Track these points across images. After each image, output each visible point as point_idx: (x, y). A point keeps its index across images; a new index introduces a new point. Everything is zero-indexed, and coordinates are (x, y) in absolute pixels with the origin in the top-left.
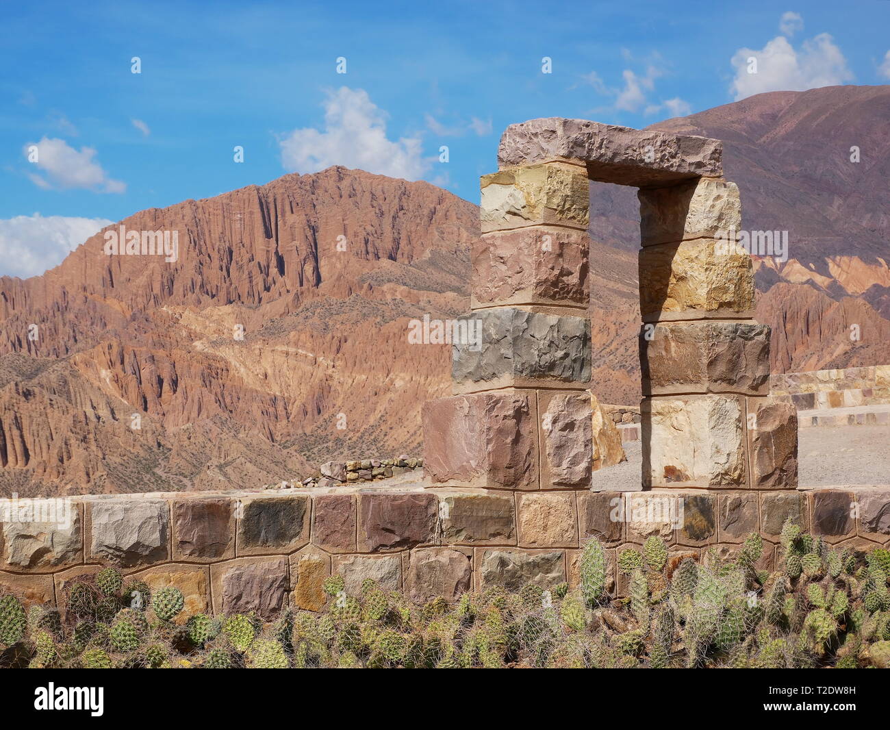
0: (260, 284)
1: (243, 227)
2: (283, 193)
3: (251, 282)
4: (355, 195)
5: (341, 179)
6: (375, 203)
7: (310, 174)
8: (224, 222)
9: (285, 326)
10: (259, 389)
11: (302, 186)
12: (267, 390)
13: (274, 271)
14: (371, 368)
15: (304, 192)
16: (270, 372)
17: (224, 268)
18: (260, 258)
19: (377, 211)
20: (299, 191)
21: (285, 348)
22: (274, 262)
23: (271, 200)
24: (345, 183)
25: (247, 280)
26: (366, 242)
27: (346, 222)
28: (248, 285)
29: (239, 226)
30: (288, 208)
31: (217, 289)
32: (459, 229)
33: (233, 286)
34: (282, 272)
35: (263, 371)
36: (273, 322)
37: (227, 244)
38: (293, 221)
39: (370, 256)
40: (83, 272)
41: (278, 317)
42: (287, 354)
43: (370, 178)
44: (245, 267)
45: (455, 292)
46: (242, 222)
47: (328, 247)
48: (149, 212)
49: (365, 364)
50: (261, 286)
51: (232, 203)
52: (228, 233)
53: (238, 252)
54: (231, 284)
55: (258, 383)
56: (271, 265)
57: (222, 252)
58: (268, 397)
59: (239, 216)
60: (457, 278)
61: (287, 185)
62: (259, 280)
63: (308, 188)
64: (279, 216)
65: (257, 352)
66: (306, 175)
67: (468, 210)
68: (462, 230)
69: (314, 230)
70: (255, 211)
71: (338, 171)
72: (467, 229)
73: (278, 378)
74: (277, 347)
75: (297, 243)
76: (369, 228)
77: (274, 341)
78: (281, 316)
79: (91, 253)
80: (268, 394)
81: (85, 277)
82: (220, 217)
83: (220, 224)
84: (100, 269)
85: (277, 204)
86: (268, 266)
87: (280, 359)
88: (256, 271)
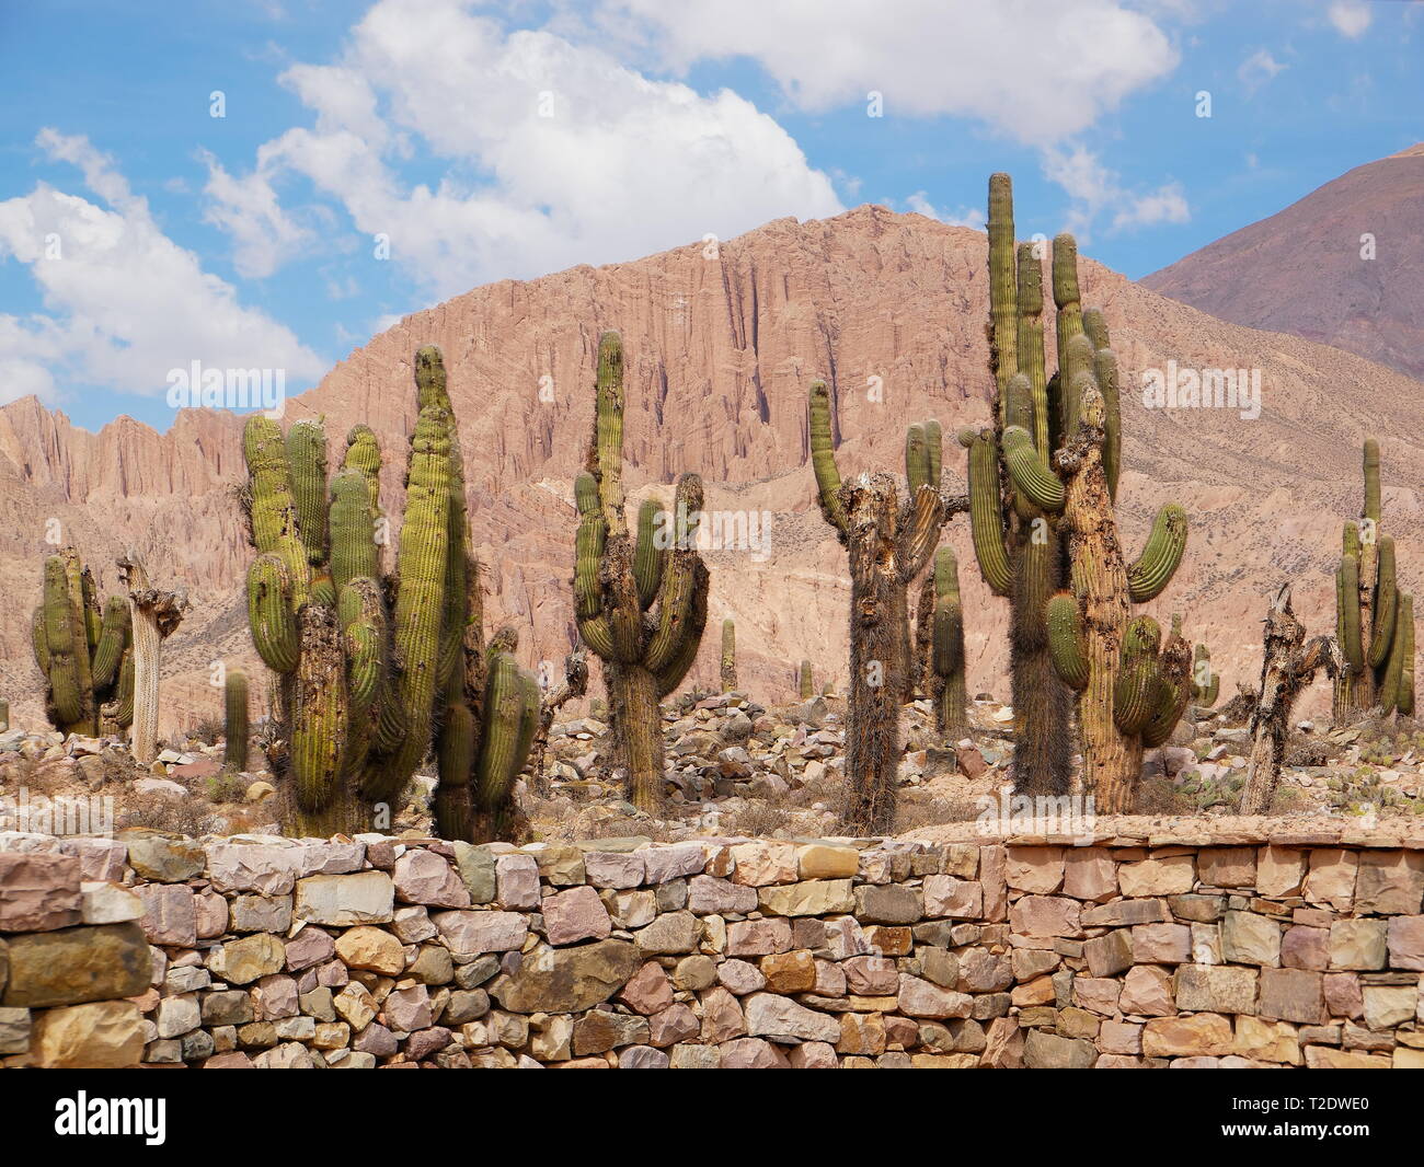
0: (726, 440)
1: (688, 322)
2: (771, 259)
3: (708, 435)
4: (909, 266)
5: (879, 232)
6: (952, 285)
7: (819, 219)
8: (651, 312)
9: (806, 529)
10: (765, 654)
11: (806, 244)
12: (780, 655)
13: (751, 415)
14: (994, 619)
15: (810, 258)
16: (782, 619)
17: (652, 406)
18: (724, 386)
19: (957, 301)
20: (800, 254)
21: (812, 574)
22: (751, 396)
23: (745, 270)
24: (887, 242)
25: (703, 433)
26: (944, 362)
27: (898, 322)
28: (703, 442)
29: (680, 321)
30: (779, 288)
31: (644, 449)
32: (1133, 343)
33: (675, 443)
34: (765, 416)
35: (767, 618)
36: (781, 519)
37: (658, 359)
38: (789, 313)
39: (951, 392)
40: (363, 405)
41: (788, 510)
42: (816, 585)
43: (939, 232)
44: (695, 406)
45: (1143, 472)
46: (688, 314)
47: (858, 370)
48: (502, 289)
49: (982, 613)
50: (728, 447)
51: (669, 276)
52: (657, 334)
53: (680, 374)
54: (670, 440)
55: (761, 640)
56: (745, 403)
57: (647, 374)
58: (783, 671)
59: (681, 301)
60: (1140, 444)
61: (778, 241)
62: (724, 432)
63: (817, 248)
64: (762, 304)
65: (755, 578)
66: (811, 222)
67: (1146, 304)
68: (1141, 345)
69: (832, 335)
70: (715, 292)
71: (874, 216)
72: (1150, 345)
73: (799, 634)
74: (795, 571)
75: (797, 360)
76: (946, 336)
77: (789, 558)
78: (795, 508)
79: (378, 365)
80: (784, 665)
81: (367, 413)
82: (645, 303)
83: (643, 315)
84: (398, 400)
85: (758, 279)
86: (739, 405)
87: (804, 595)
88: (719, 413)
